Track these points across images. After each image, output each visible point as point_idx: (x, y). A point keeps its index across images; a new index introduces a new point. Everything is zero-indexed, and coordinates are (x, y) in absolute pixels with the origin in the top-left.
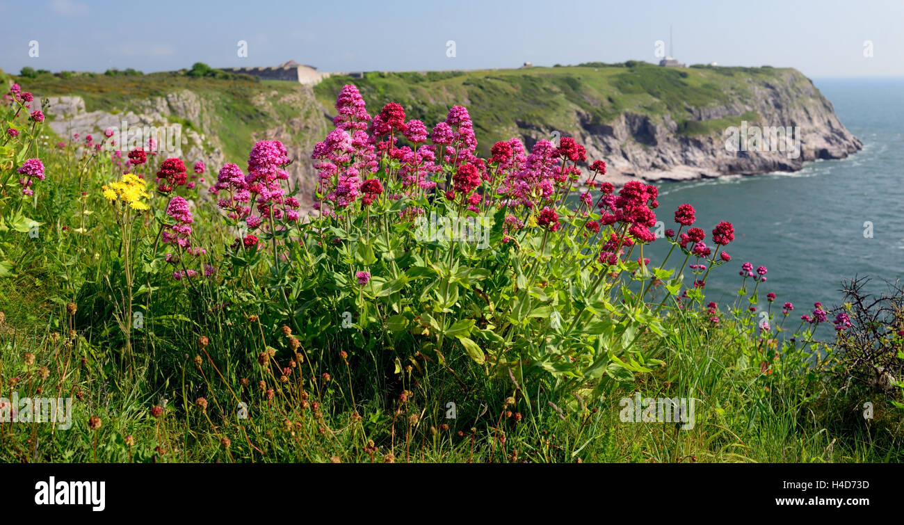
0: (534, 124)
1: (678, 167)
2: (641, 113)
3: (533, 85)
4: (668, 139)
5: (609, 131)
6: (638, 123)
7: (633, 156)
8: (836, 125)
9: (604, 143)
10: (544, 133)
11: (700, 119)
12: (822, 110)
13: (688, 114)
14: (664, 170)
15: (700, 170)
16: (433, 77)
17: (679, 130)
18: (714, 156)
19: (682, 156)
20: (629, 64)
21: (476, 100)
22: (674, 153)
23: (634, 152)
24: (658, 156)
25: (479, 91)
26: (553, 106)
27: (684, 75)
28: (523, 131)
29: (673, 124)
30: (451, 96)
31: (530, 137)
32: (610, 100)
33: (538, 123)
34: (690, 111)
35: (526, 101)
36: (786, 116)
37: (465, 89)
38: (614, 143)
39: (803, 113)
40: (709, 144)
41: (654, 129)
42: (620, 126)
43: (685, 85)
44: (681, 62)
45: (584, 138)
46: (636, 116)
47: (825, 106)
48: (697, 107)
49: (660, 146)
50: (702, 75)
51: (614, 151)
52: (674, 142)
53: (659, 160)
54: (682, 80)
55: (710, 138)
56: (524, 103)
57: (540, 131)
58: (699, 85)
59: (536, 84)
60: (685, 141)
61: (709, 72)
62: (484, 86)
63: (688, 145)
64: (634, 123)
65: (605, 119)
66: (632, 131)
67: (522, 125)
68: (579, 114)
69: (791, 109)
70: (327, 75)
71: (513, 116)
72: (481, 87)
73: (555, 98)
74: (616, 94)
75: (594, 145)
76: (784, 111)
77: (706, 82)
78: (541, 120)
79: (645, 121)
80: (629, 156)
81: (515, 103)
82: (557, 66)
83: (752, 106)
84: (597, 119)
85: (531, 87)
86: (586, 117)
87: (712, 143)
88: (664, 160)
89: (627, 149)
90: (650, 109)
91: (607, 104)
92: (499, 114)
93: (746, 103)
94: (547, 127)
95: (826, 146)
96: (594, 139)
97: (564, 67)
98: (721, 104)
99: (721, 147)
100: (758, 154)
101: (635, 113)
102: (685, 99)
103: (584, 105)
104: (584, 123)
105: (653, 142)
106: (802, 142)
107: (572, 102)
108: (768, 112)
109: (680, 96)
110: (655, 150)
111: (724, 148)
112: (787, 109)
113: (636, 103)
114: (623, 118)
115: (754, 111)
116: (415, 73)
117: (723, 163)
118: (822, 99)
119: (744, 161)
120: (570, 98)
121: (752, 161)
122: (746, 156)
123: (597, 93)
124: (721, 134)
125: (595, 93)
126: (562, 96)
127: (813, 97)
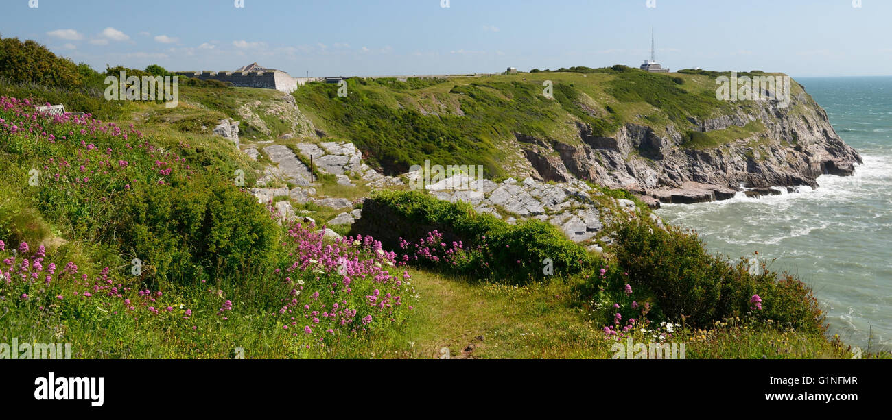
0: (535, 137)
1: (687, 183)
2: (643, 124)
3: (526, 92)
4: (674, 152)
5: (613, 145)
6: (640, 136)
7: (637, 171)
8: (832, 135)
9: (607, 157)
10: (546, 147)
11: (704, 130)
12: (817, 118)
13: (691, 125)
14: (673, 187)
15: (711, 186)
16: (415, 83)
17: (684, 142)
18: (725, 171)
19: (689, 170)
20: (618, 69)
21: (468, 109)
22: (681, 167)
23: (639, 168)
24: (664, 172)
25: (472, 100)
26: (552, 118)
27: (678, 81)
28: (524, 144)
29: (678, 135)
30: (443, 106)
31: (531, 152)
32: (609, 109)
33: (538, 136)
34: (693, 122)
35: (522, 111)
36: (786, 126)
37: (455, 98)
38: (618, 158)
39: (802, 122)
40: (717, 158)
41: (658, 142)
42: (622, 138)
43: (684, 92)
44: (664, 67)
45: (588, 152)
46: (638, 128)
47: (819, 114)
48: (700, 117)
49: (665, 161)
50: (695, 79)
51: (619, 167)
52: (680, 156)
53: (665, 175)
54: (678, 86)
55: (718, 151)
56: (520, 114)
57: (543, 145)
58: (697, 93)
59: (530, 92)
60: (692, 155)
61: (701, 77)
62: (474, 93)
63: (696, 158)
64: (636, 135)
65: (607, 131)
66: (634, 144)
67: (522, 138)
68: (579, 125)
69: (790, 119)
70: (302, 82)
71: (512, 128)
72: (472, 96)
73: (551, 108)
74: (613, 102)
75: (597, 160)
76: (785, 120)
77: (703, 88)
78: (543, 133)
79: (648, 133)
80: (635, 172)
81: (511, 113)
82: (535, 71)
83: (755, 115)
84: (598, 131)
85: (525, 96)
86: (586, 129)
87: (721, 157)
88: (671, 176)
89: (631, 164)
90: (652, 119)
91: (606, 114)
92: (497, 126)
93: (749, 112)
94: (549, 140)
95: (831, 158)
96: (596, 153)
97: (542, 72)
98: (725, 114)
99: (731, 160)
100: (769, 169)
101: (636, 123)
102: (686, 109)
103: (583, 115)
104: (585, 137)
105: (659, 157)
106: (809, 154)
107: (570, 112)
108: (769, 122)
109: (680, 105)
110: (661, 164)
111: (733, 163)
112: (787, 118)
113: (636, 113)
114: (625, 129)
115: (758, 121)
116: (394, 80)
117: (734, 178)
118: (815, 106)
119: (755, 176)
120: (567, 108)
121: (764, 175)
122: (759, 171)
123: (593, 101)
124: (728, 147)
125: (592, 102)
126: (558, 106)
127: (807, 105)
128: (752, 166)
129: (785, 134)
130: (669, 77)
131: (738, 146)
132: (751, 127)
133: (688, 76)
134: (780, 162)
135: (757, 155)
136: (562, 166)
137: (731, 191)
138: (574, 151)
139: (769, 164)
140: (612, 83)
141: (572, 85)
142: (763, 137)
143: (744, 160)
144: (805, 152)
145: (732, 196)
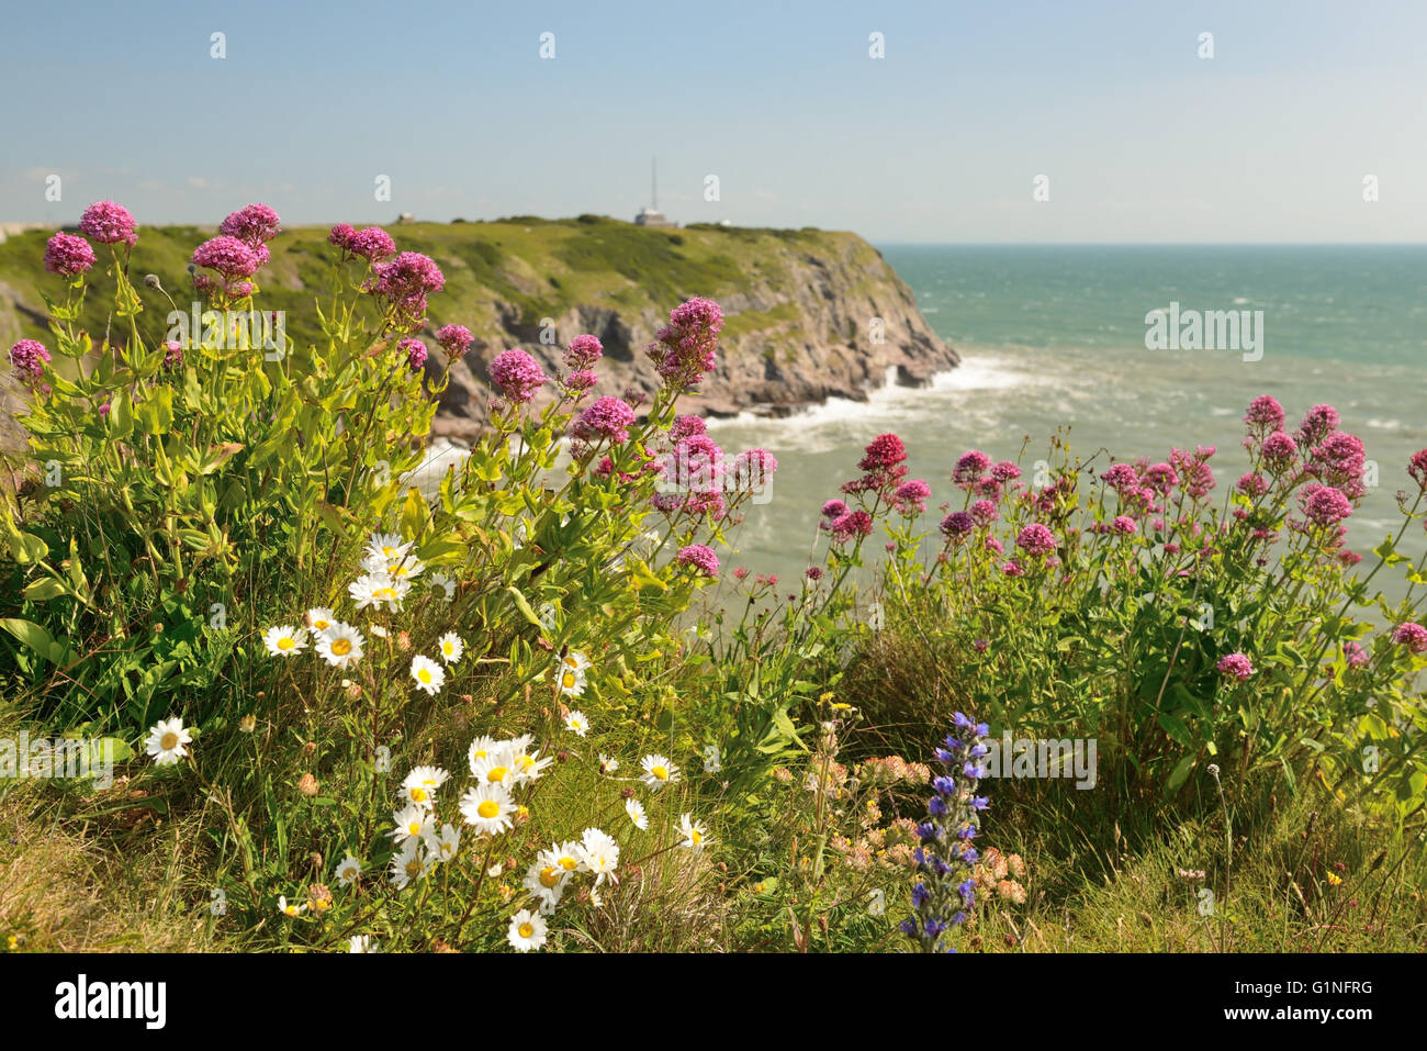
2: (605, 305)
6: (601, 324)
8: (918, 327)
9: (544, 358)
12: (897, 301)
14: (645, 403)
15: (703, 401)
18: (728, 378)
20: (586, 220)
21: (311, 279)
24: (635, 380)
25: (320, 264)
26: (455, 296)
27: (676, 240)
29: (660, 325)
32: (554, 282)
36: (841, 312)
37: (292, 261)
39: (868, 305)
41: (627, 333)
42: (571, 329)
43: (679, 257)
44: (670, 219)
46: (597, 312)
47: (901, 295)
49: (637, 363)
50: (706, 240)
53: (637, 385)
54: (676, 249)
58: (701, 258)
61: (717, 237)
62: (327, 254)
64: (594, 321)
65: (544, 316)
68: (499, 307)
69: (848, 301)
72: (322, 257)
73: (458, 279)
74: (562, 271)
76: (839, 303)
77: (714, 253)
79: (613, 320)
82: (459, 221)
83: (787, 295)
84: (529, 315)
86: (511, 313)
88: (646, 387)
90: (622, 299)
91: (547, 289)
93: (778, 290)
95: (904, 360)
97: (470, 224)
98: (739, 291)
99: (739, 363)
100: (797, 376)
101: (595, 305)
102: (678, 283)
103: (509, 291)
104: (508, 323)
105: (627, 356)
106: (867, 354)
107: (487, 285)
108: (812, 304)
109: (671, 278)
110: (630, 369)
111: (743, 366)
112: (843, 301)
113: (597, 289)
114: (575, 313)
115: (791, 304)
116: (193, 230)
117: (742, 390)
118: (897, 283)
119: (775, 386)
120: (483, 278)
121: (788, 386)
122: (780, 378)
123: (528, 271)
124: (737, 341)
125: (525, 269)
126: (469, 275)
127: (883, 280)
128: (772, 372)
129: (838, 323)
130: (663, 235)
131: (755, 340)
132: (779, 313)
133: (695, 232)
134: (817, 366)
135: (779, 355)
136: (463, 370)
137: (732, 409)
138: (483, 346)
139: (797, 369)
140: (569, 241)
141: (499, 244)
142: (795, 330)
143: (761, 362)
144: (864, 352)
145: (734, 415)
